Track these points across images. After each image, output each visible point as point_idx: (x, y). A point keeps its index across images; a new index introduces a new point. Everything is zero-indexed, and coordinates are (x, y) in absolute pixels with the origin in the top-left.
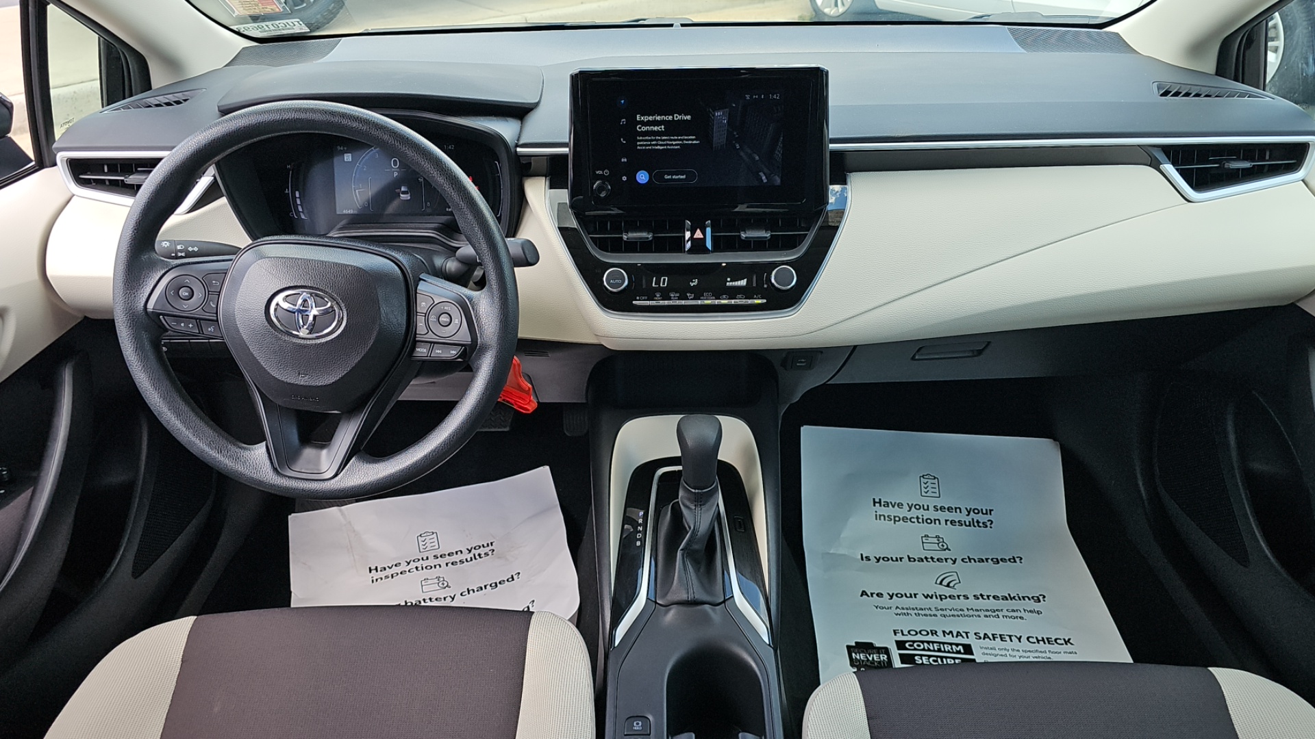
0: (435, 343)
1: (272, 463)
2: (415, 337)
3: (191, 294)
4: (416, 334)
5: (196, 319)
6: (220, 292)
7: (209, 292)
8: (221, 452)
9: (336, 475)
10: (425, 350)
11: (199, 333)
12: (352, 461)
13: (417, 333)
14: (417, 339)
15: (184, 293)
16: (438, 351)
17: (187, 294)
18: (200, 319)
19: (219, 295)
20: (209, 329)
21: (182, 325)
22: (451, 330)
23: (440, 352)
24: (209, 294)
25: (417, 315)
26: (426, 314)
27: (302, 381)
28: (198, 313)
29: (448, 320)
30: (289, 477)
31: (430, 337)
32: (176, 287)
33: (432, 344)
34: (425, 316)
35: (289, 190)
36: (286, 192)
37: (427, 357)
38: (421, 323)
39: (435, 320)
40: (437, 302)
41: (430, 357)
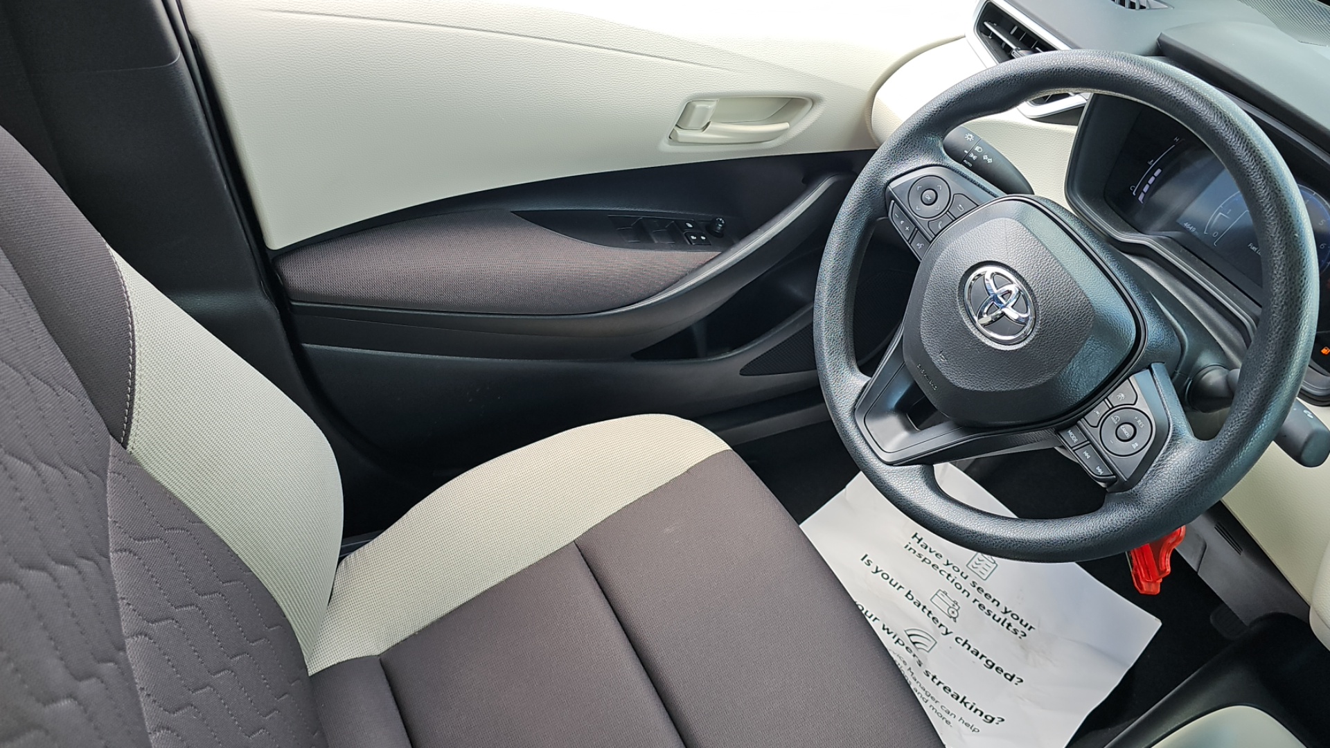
0: (1092, 443)
1: (857, 401)
2: (1079, 419)
3: (933, 201)
4: (1083, 416)
5: (917, 227)
6: (956, 219)
7: (948, 211)
8: (831, 354)
9: (891, 464)
10: (1076, 440)
11: (908, 241)
12: (915, 466)
13: (1085, 417)
14: (1079, 422)
15: (929, 195)
16: (1086, 454)
17: (929, 198)
18: (919, 229)
19: (953, 221)
20: (918, 245)
21: (902, 222)
22: (1121, 447)
23: (1088, 457)
24: (946, 213)
25: (1104, 400)
26: (1113, 407)
27: (938, 360)
28: (922, 224)
29: (1128, 436)
30: (857, 426)
31: (1094, 434)
32: (927, 185)
33: (1088, 442)
34: (1110, 409)
35: (1153, 163)
36: (1150, 163)
37: (1072, 448)
38: (1099, 412)
39: (1116, 423)
40: (1137, 408)
41: (1074, 451)
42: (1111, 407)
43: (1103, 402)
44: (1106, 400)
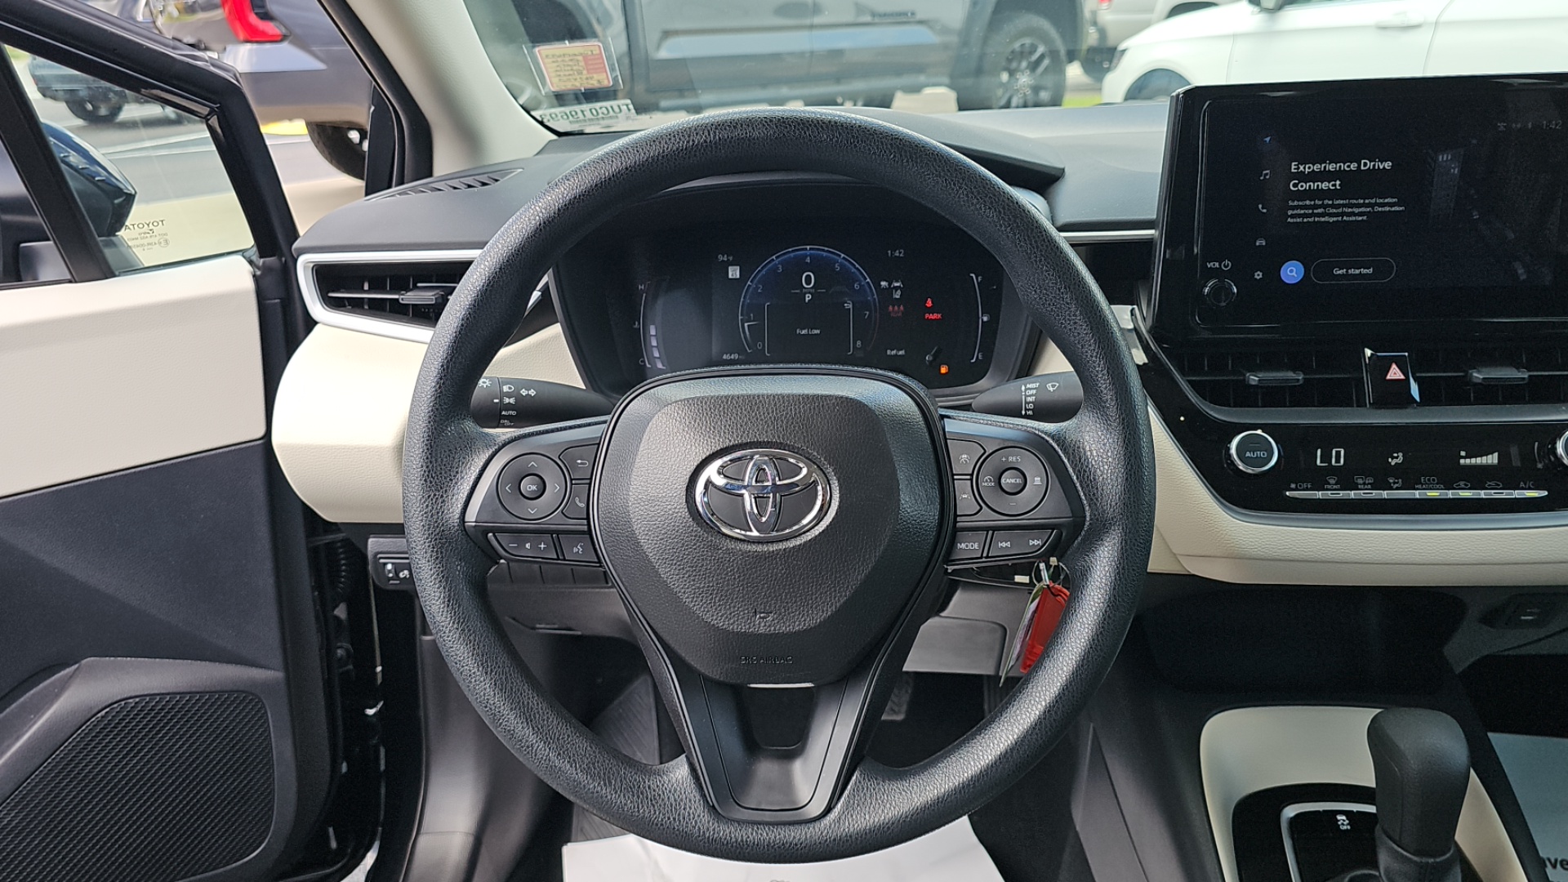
0: (995, 529)
1: (703, 796)
2: (955, 522)
3: (542, 487)
4: (956, 516)
5: (551, 532)
6: (591, 479)
7: (571, 480)
8: (610, 783)
9: (829, 810)
10: (976, 546)
11: (558, 559)
12: (854, 778)
13: (958, 513)
14: (959, 525)
15: (529, 486)
16: (1004, 545)
17: (534, 488)
18: (558, 532)
19: (590, 484)
20: (575, 550)
21: (528, 546)
22: (1029, 496)
23: (1008, 544)
24: (572, 484)
25: (954, 480)
26: (972, 475)
27: (763, 625)
28: (556, 521)
29: (1019, 481)
30: (739, 822)
31: (987, 517)
32: (513, 477)
33: (990, 532)
34: (971, 480)
35: (639, 323)
36: (636, 326)
37: (981, 557)
38: (964, 493)
39: (993, 484)
40: (991, 451)
41: (987, 557)
42: (968, 477)
43: (955, 482)
44: (955, 477)
